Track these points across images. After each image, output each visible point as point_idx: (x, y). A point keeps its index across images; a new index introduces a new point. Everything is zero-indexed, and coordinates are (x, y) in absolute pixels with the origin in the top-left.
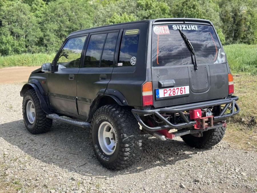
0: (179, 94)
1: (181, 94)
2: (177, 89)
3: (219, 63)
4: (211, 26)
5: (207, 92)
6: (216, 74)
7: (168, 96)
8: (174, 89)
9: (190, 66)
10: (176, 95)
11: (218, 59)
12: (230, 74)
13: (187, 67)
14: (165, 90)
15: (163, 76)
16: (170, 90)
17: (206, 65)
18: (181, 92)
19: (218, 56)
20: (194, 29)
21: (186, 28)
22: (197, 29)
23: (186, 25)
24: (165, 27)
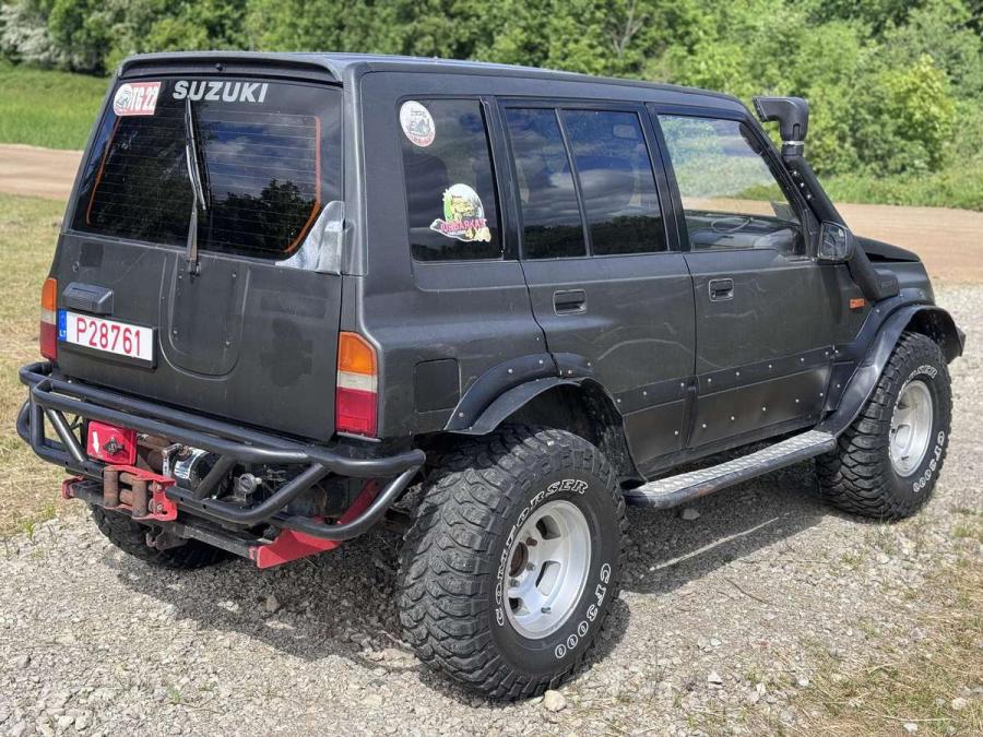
0: (119, 350)
1: (125, 354)
2: (114, 327)
3: (302, 266)
4: (340, 85)
5: (223, 379)
6: (272, 315)
7: (88, 345)
8: (104, 325)
9: (178, 251)
10: (109, 349)
11: (303, 251)
12: (355, 337)
13: (167, 254)
14: (79, 320)
15: (87, 269)
16: (93, 323)
17: (238, 263)
18: (128, 347)
19: (310, 236)
20: (252, 99)
21: (220, 93)
22: (261, 99)
23: (225, 82)
24: (150, 89)
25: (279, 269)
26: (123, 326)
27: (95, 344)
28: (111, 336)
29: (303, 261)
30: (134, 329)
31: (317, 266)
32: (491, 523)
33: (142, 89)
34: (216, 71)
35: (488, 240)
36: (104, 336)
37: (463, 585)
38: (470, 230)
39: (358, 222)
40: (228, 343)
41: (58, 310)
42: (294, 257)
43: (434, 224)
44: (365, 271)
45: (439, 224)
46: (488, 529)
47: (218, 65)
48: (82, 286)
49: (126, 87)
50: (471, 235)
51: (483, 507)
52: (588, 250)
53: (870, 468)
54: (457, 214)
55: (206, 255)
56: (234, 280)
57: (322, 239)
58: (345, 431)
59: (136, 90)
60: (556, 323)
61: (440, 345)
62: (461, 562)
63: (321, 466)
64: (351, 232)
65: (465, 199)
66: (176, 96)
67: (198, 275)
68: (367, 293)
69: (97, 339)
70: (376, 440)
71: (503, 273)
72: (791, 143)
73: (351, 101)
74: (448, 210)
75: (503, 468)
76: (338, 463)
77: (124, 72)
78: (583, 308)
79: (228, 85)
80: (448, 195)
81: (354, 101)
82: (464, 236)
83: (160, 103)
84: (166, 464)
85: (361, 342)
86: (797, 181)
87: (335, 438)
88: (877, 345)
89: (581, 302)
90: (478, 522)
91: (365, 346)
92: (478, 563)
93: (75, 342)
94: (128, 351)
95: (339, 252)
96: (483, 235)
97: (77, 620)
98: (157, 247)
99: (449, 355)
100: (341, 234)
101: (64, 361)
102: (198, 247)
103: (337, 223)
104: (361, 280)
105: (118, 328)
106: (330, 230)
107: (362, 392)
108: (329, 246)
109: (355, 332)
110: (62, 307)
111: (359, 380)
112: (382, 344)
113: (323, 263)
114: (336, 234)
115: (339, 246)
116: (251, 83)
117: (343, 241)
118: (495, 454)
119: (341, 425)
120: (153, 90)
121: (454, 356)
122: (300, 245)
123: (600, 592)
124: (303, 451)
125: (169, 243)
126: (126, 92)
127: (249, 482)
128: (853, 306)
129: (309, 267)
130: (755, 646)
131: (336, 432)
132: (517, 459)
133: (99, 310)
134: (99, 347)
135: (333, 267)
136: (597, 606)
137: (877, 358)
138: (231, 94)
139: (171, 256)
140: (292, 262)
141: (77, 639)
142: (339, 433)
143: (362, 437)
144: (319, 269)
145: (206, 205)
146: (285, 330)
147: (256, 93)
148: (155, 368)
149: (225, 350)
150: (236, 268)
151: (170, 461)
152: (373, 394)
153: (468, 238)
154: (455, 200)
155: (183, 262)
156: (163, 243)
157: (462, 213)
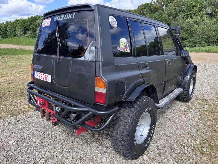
0: (44, 80)
3: (85, 59)
4: (93, 10)
5: (67, 88)
6: (78, 72)
7: (39, 78)
8: (41, 74)
9: (55, 57)
10: (42, 80)
11: (85, 55)
12: (99, 78)
13: (53, 57)
14: (37, 73)
15: (38, 62)
16: (39, 74)
17: (69, 59)
18: (46, 79)
19: (87, 51)
20: (71, 18)
21: (64, 18)
22: (73, 17)
23: (65, 15)
24: (49, 20)
25: (79, 60)
26: (45, 74)
27: (40, 78)
28: (43, 76)
29: (85, 58)
30: (47, 75)
31: (89, 59)
32: (134, 123)
33: (48, 20)
34: (63, 13)
35: (129, 52)
36: (41, 76)
37: (127, 139)
38: (125, 50)
39: (99, 47)
40: (67, 79)
41: (33, 71)
42: (83, 57)
43: (118, 48)
44: (102, 60)
45: (119, 48)
46: (133, 124)
47: (63, 11)
48: (37, 65)
49: (45, 20)
50: (126, 51)
51: (131, 118)
52: (148, 55)
53: (187, 94)
54: (123, 46)
55: (61, 57)
56: (68, 63)
57: (90, 52)
58: (97, 103)
59: (46, 21)
60: (144, 71)
61: (121, 79)
62: (127, 133)
63: (91, 113)
64: (98, 50)
65: (124, 42)
66: (54, 20)
67: (60, 62)
68: (103, 66)
69: (40, 77)
70: (106, 105)
71: (133, 60)
72: (177, 34)
73: (96, 14)
74: (121, 44)
75: (135, 108)
76: (96, 112)
77: (44, 17)
78: (148, 67)
79: (66, 15)
80: (121, 40)
81: (97, 14)
82: (124, 51)
83: (51, 22)
84: (54, 108)
85: (102, 79)
86: (177, 42)
87: (95, 104)
88: (188, 72)
89: (147, 66)
90: (131, 123)
91: (102, 80)
92: (131, 133)
93: (36, 78)
94: (46, 80)
95: (95, 55)
96: (128, 51)
97: (41, 134)
98: (51, 56)
99: (123, 81)
100: (95, 50)
101: (35, 81)
102: (60, 56)
103: (94, 47)
104: (101, 63)
105: (44, 75)
106: (92, 49)
107: (102, 93)
108: (92, 54)
109: (100, 77)
110: (34, 70)
111: (101, 90)
112: (107, 80)
113: (90, 59)
114: (94, 50)
115: (95, 54)
116: (71, 14)
117: (96, 52)
118: (133, 104)
119: (96, 101)
120: (50, 20)
121: (124, 81)
122: (84, 54)
123: (152, 130)
124: (87, 108)
125: (54, 55)
126: (45, 21)
127: (73, 116)
128: (185, 65)
129: (87, 59)
130: (179, 135)
131: (95, 103)
132: (138, 105)
133: (40, 71)
134: (41, 79)
135: (93, 59)
136: (152, 133)
137: (189, 75)
138: (66, 17)
139: (54, 58)
140: (82, 58)
141: (40, 141)
142: (96, 103)
143: (102, 104)
144: (90, 60)
145: (61, 45)
146: (81, 76)
147: (72, 16)
148: (52, 84)
149: (67, 80)
150: (68, 60)
151: (55, 107)
152: (105, 93)
153: (125, 52)
154: (122, 42)
155: (56, 59)
156: (52, 55)
157: (124, 45)
